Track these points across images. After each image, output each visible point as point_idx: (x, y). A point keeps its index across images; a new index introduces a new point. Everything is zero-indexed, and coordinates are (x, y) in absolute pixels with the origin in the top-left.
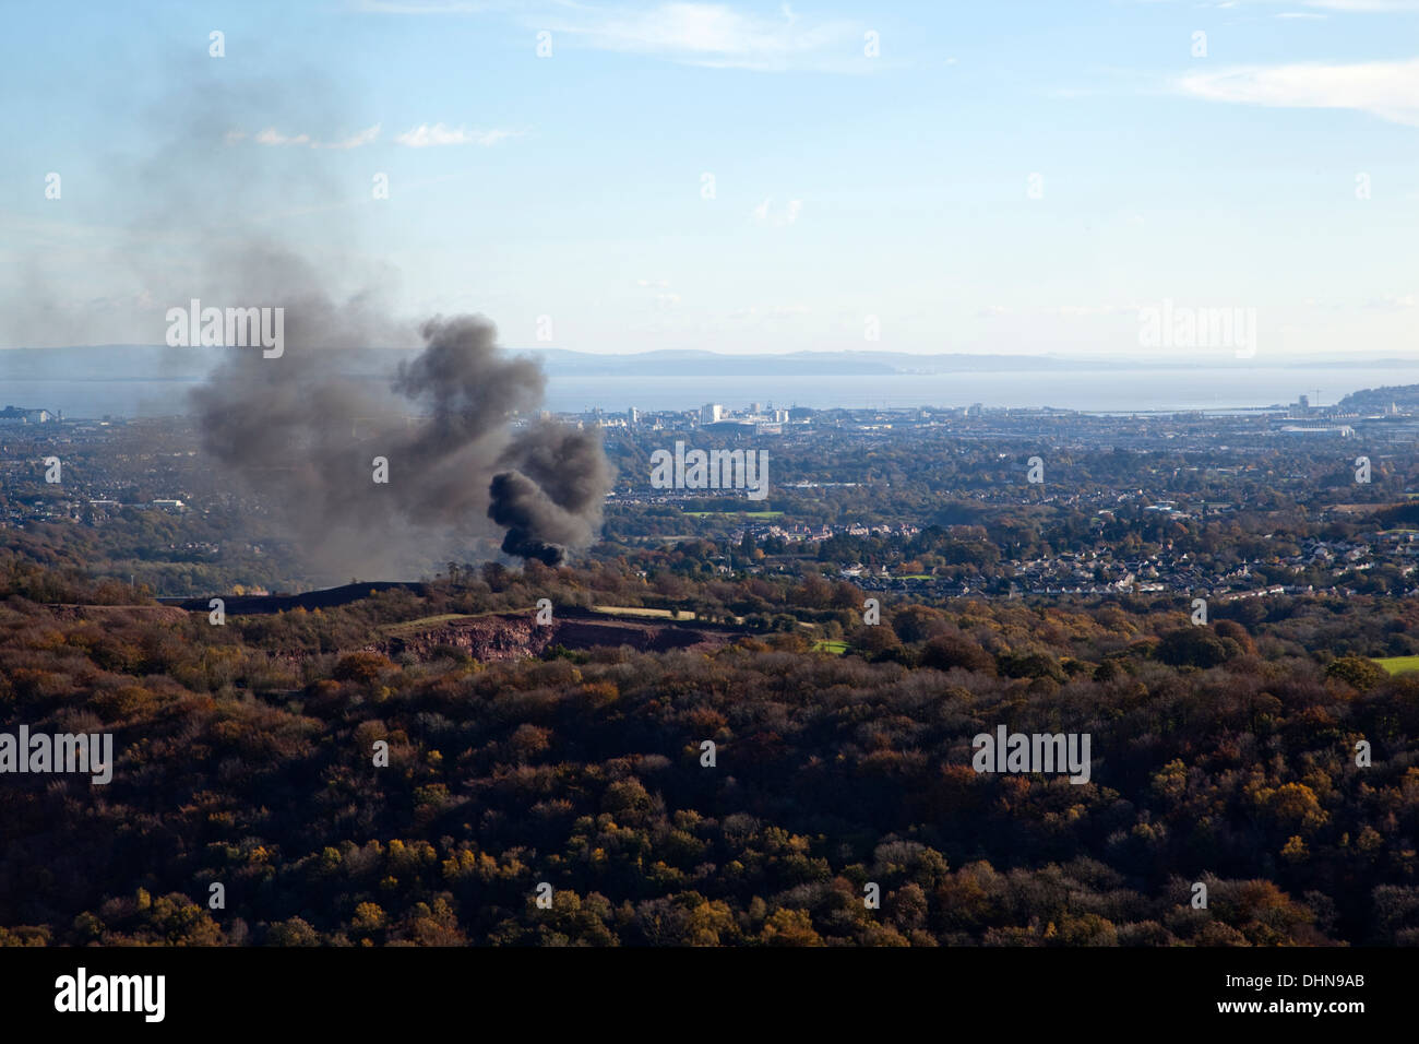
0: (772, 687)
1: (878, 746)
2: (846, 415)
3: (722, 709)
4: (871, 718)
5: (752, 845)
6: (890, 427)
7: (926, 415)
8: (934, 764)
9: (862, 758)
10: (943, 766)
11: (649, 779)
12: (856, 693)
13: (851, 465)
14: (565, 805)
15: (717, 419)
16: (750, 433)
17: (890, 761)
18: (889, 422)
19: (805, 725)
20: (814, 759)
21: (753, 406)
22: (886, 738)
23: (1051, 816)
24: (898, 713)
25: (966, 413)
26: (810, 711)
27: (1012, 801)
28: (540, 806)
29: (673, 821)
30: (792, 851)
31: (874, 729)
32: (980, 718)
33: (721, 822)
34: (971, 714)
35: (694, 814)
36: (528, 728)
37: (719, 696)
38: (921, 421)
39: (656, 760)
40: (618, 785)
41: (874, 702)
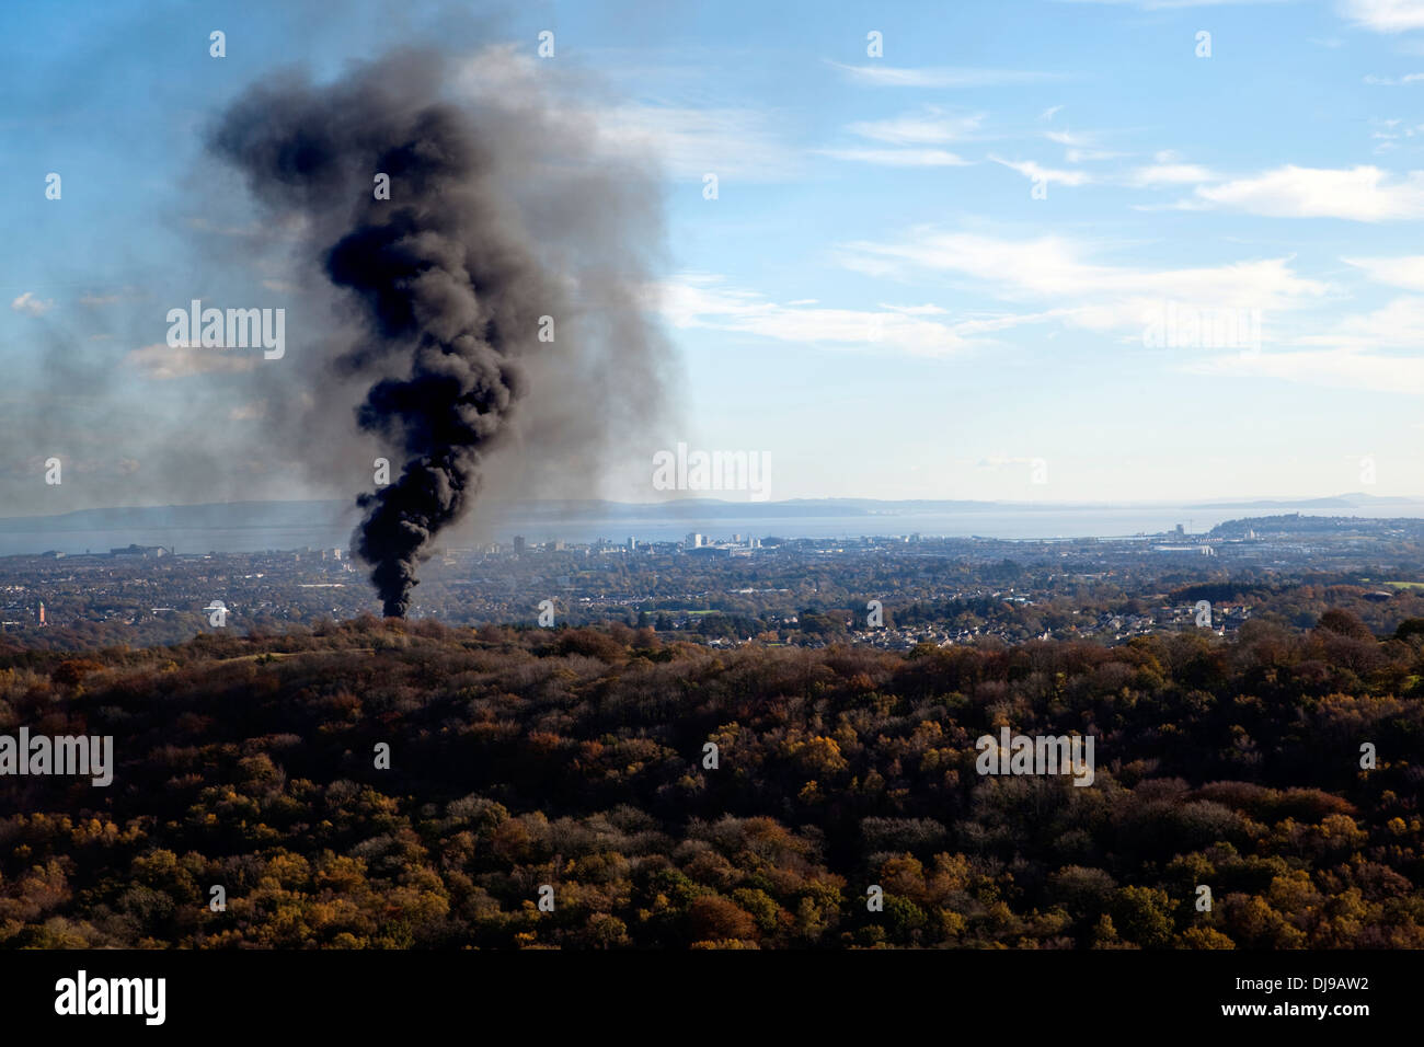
0: (412, 675)
1: (481, 719)
2: (808, 543)
3: (360, 695)
4: (481, 696)
5: (345, 807)
6: (841, 551)
7: (870, 541)
8: (524, 732)
9: (464, 729)
10: (530, 734)
11: (277, 755)
12: (480, 677)
13: (791, 576)
14: (197, 778)
15: (699, 544)
16: (723, 556)
17: (487, 730)
18: (842, 548)
19: (428, 705)
20: (423, 733)
21: (735, 537)
22: (490, 713)
23: (612, 773)
24: (507, 693)
25: (907, 540)
26: (434, 693)
27: (584, 761)
28: (175, 780)
29: (287, 790)
30: (381, 810)
31: (481, 706)
32: (576, 693)
33: (326, 787)
34: (568, 691)
35: (306, 782)
36: (189, 715)
37: (361, 684)
38: (867, 546)
39: (288, 738)
40: (247, 760)
41: (488, 683)
